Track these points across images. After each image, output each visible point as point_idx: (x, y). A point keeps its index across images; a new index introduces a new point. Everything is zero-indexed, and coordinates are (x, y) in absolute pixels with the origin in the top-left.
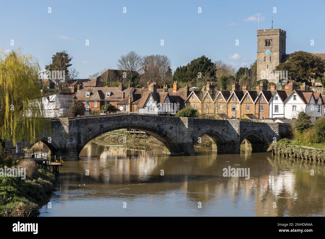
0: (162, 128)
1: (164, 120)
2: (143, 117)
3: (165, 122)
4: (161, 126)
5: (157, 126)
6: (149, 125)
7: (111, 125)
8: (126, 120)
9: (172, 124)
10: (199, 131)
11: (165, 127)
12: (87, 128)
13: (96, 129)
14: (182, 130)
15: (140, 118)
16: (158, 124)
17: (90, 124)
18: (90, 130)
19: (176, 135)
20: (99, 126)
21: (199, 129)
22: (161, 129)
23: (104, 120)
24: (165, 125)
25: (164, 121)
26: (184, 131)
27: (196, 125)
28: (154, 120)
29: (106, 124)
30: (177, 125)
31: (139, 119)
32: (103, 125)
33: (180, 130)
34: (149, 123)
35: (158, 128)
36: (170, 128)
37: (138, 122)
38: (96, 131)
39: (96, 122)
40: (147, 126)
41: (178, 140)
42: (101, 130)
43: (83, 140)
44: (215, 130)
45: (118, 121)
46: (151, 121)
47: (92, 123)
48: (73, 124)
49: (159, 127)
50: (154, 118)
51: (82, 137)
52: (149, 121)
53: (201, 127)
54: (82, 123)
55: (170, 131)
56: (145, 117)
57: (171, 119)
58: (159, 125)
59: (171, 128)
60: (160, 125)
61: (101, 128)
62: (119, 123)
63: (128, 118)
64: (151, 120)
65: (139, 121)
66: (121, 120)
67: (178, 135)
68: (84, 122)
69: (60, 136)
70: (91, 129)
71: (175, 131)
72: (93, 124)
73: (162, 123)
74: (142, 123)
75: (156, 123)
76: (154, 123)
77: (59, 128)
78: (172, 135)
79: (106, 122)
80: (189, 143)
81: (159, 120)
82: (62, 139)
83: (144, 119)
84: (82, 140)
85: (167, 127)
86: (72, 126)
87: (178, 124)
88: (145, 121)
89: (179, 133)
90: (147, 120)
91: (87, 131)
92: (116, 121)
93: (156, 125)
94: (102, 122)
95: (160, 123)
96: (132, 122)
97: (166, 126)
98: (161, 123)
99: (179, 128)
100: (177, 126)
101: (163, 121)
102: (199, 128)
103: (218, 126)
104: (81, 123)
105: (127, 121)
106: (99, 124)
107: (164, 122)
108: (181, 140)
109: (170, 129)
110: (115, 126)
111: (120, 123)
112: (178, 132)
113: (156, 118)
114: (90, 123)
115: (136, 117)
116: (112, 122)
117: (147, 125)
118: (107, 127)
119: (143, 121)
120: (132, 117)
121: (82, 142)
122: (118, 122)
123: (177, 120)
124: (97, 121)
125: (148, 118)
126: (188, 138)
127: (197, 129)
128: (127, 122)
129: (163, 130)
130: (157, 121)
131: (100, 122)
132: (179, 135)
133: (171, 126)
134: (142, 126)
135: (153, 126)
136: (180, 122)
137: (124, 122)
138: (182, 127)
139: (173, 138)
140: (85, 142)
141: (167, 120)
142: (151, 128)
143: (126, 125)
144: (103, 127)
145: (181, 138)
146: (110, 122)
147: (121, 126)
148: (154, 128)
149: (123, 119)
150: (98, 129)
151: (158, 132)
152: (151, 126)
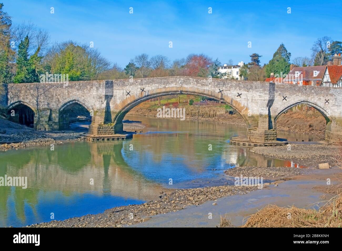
0: (226, 94)
2: (199, 80)
3: (230, 88)
4: (224, 92)
5: (219, 92)
6: (207, 90)
7: (155, 89)
8: (174, 83)
10: (284, 100)
12: (125, 91)
13: (136, 93)
14: (255, 98)
15: (193, 81)
16: (220, 89)
17: (128, 87)
19: (247, 104)
20: (139, 90)
21: (285, 98)
22: (224, 95)
23: (146, 82)
24: (229, 90)
25: (229, 86)
27: (280, 92)
28: (214, 84)
29: (149, 86)
31: (193, 83)
32: (144, 88)
33: (253, 98)
34: (206, 88)
35: (220, 94)
36: (238, 95)
38: (135, 95)
39: (135, 84)
42: (142, 94)
43: (120, 104)
44: (312, 100)
45: (164, 84)
46: (210, 85)
47: (130, 85)
48: (101, 85)
49: (221, 93)
50: (214, 82)
51: (118, 101)
52: (207, 85)
53: (287, 95)
54: (118, 85)
55: (238, 99)
56: (201, 80)
57: (239, 84)
58: (221, 90)
59: (239, 95)
62: (165, 86)
63: (178, 80)
65: (193, 85)
66: (168, 83)
68: (121, 84)
69: (93, 98)
71: (245, 99)
72: (131, 87)
73: (226, 88)
74: (197, 87)
75: (217, 88)
76: (214, 87)
77: (92, 89)
78: (241, 103)
80: (261, 115)
81: (221, 85)
82: (95, 102)
85: (233, 93)
86: (101, 88)
87: (250, 90)
90: (203, 84)
91: (124, 94)
92: (161, 84)
95: (222, 88)
96: (183, 86)
98: (224, 88)
99: (252, 95)
100: (249, 93)
101: (227, 85)
102: (283, 97)
103: (317, 95)
104: (117, 85)
106: (139, 86)
109: (237, 96)
110: (160, 90)
112: (250, 100)
113: (217, 82)
114: (127, 85)
115: (188, 80)
120: (182, 80)
123: (249, 86)
124: (137, 82)
125: (205, 81)
126: (262, 108)
127: (281, 97)
128: (176, 86)
129: (227, 97)
134: (196, 91)
135: (213, 92)
136: (253, 87)
137: (172, 85)
138: (254, 94)
139: (242, 108)
140: (122, 107)
141: (233, 85)
142: (210, 94)
143: (175, 89)
144: (144, 90)
145: (255, 108)
146: (153, 85)
147: (168, 90)
148: (213, 95)
149: (171, 82)
150: (138, 92)
151: (220, 99)
152: (210, 91)
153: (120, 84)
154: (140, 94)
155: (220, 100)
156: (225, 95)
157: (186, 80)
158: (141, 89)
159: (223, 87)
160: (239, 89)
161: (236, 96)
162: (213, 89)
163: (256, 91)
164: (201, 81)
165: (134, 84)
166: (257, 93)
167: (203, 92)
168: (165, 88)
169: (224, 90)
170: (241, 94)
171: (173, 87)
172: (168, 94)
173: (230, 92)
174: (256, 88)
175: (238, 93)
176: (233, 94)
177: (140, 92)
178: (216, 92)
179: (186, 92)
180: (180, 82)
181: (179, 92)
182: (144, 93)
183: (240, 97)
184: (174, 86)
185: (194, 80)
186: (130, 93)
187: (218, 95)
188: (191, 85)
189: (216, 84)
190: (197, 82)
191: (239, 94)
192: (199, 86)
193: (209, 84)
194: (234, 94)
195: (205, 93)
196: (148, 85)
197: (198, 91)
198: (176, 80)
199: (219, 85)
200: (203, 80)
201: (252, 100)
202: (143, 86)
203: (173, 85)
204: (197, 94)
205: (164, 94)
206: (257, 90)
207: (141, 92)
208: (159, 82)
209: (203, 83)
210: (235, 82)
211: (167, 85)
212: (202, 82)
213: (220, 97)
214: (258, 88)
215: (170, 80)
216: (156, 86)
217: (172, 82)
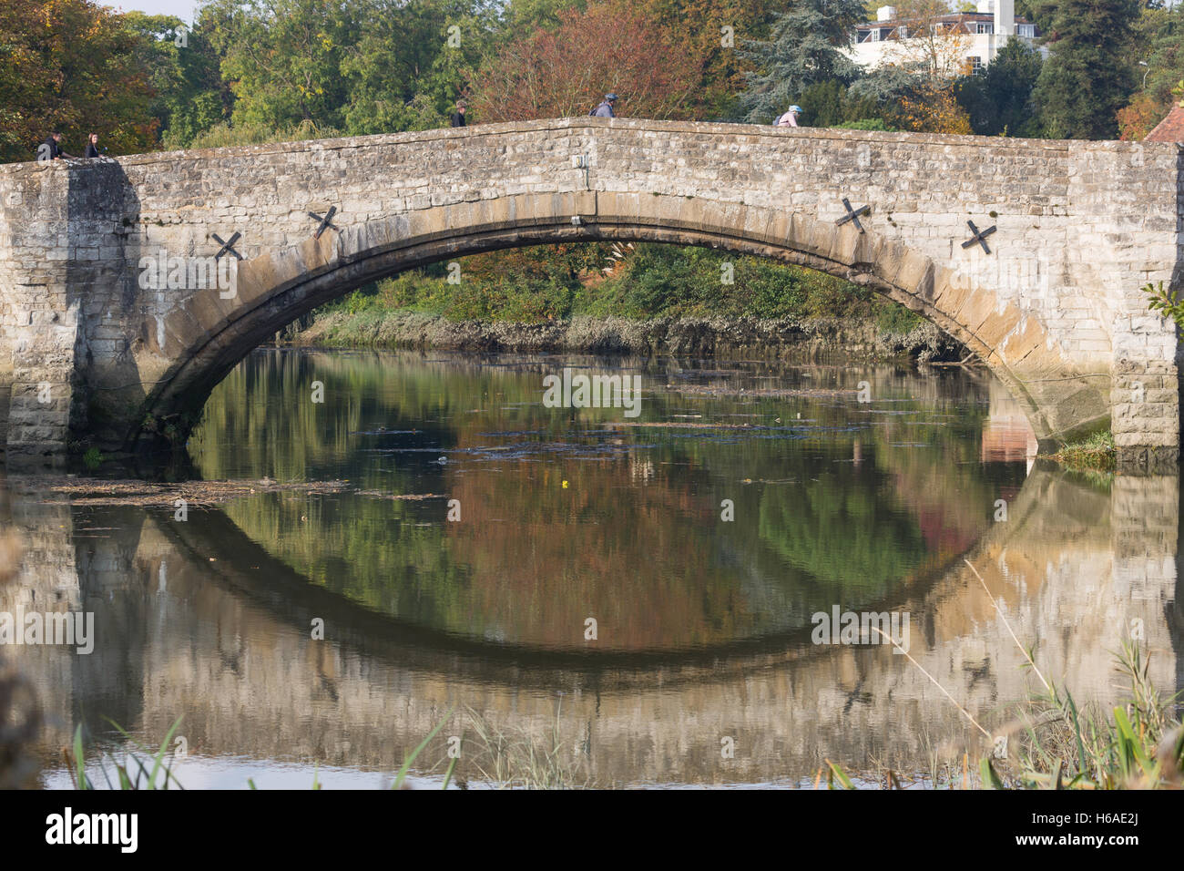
0: (890, 232)
1: (904, 168)
2: (704, 144)
3: (917, 189)
4: (879, 218)
5: (841, 223)
6: (760, 208)
7: (405, 211)
8: (537, 169)
9: (984, 199)
11: (920, 224)
12: (201, 231)
13: (277, 239)
14: (1086, 256)
15: (666, 147)
16: (846, 203)
17: (222, 203)
18: (229, 248)
19: (1036, 300)
20: (299, 218)
22: (877, 241)
23: (343, 165)
24: (914, 209)
25: (910, 175)
26: (1095, 266)
28: (808, 163)
29: (365, 196)
30: (1038, 212)
31: (663, 161)
32: (333, 211)
33: (1072, 256)
34: (751, 194)
35: (850, 234)
36: (970, 234)
37: (654, 181)
38: (275, 257)
39: (274, 183)
40: (742, 217)
41: (1049, 343)
42: (317, 248)
43: (170, 319)
45: (466, 176)
46: (779, 177)
47: (239, 192)
49: (858, 225)
50: (806, 155)
51: (161, 296)
52: (758, 176)
54: (159, 188)
56: (719, 140)
57: (979, 160)
58: (856, 206)
59: (980, 238)
60: (867, 212)
61: (318, 235)
62: (477, 192)
63: (560, 151)
64: (778, 167)
65: (663, 179)
66: (495, 167)
67: (1054, 302)
70: (237, 236)
72: (245, 199)
73: (889, 189)
74: (690, 191)
75: (824, 196)
76: (809, 188)
78: (992, 293)
79: (365, 179)
81: (857, 169)
82: (1, 313)
83: (712, 155)
84: (161, 326)
85: (937, 226)
86: (44, 212)
87: (1054, 200)
88: (713, 175)
89: (1066, 279)
90: (734, 172)
91: (199, 250)
92: (445, 179)
93: (830, 211)
94: (322, 185)
95: (863, 195)
96: (598, 186)
97: (928, 218)
98: (875, 194)
99: (1062, 235)
100: (1043, 221)
101: (893, 174)
104: (150, 192)
105: (546, 177)
106: (301, 197)
107: (905, 186)
108: (1083, 345)
109: (965, 246)
110: (445, 221)
111: (485, 194)
113: (825, 152)
114: (220, 188)
115: (630, 143)
116: (411, 183)
117: (737, 209)
118: (372, 227)
119: (703, 174)
120: (593, 142)
121: (161, 337)
122: (466, 187)
123: (1041, 170)
124: (283, 172)
125: (744, 149)
128: (553, 187)
129: (899, 253)
130: (837, 178)
131: (305, 187)
132: (1059, 297)
133: (983, 223)
134: (689, 217)
135: (799, 218)
136: (1067, 182)
137: (523, 180)
138: (1081, 229)
139: (1000, 326)
140: (185, 336)
141: (933, 170)
142: (781, 232)
143: (540, 209)
144: (336, 219)
145: (1089, 324)
146: (397, 185)
147: (495, 214)
148: (804, 238)
149: (513, 159)
150: (290, 238)
151: (853, 266)
152: (780, 216)
153: (167, 186)
154: (311, 249)
155: (849, 271)
156: (882, 240)
157: (619, 141)
158: (312, 215)
159: (869, 189)
160: (976, 198)
161: (958, 244)
162: (797, 198)
163: (1089, 207)
164: (722, 147)
165: (262, 181)
166: (1097, 219)
167: (733, 224)
168: (475, 198)
169: (875, 204)
170: (993, 230)
171: (530, 194)
172: (498, 241)
173: (916, 217)
174: (1092, 190)
175: (970, 223)
176: (933, 233)
177: (308, 239)
178: (821, 218)
179: (617, 225)
180: (575, 161)
181: (568, 230)
182: (330, 237)
183: (988, 252)
184: (539, 188)
185: (673, 144)
186: (240, 246)
187: (837, 239)
188: (652, 176)
189: (818, 169)
190: (695, 156)
191: (981, 230)
192: (710, 181)
193: (770, 169)
194: (945, 232)
195: (748, 227)
196: (356, 189)
197: (700, 219)
198: (547, 144)
199: (839, 171)
200: (733, 140)
201: (1066, 267)
202: (327, 194)
203: (531, 181)
204: (697, 236)
205: (474, 242)
206: (1099, 200)
207: (313, 232)
208: (434, 164)
209: (734, 164)
210: (947, 149)
211: (491, 182)
212: (723, 153)
213: (847, 252)
214: (1105, 189)
215: (509, 150)
216: (414, 188)
217: (525, 160)
